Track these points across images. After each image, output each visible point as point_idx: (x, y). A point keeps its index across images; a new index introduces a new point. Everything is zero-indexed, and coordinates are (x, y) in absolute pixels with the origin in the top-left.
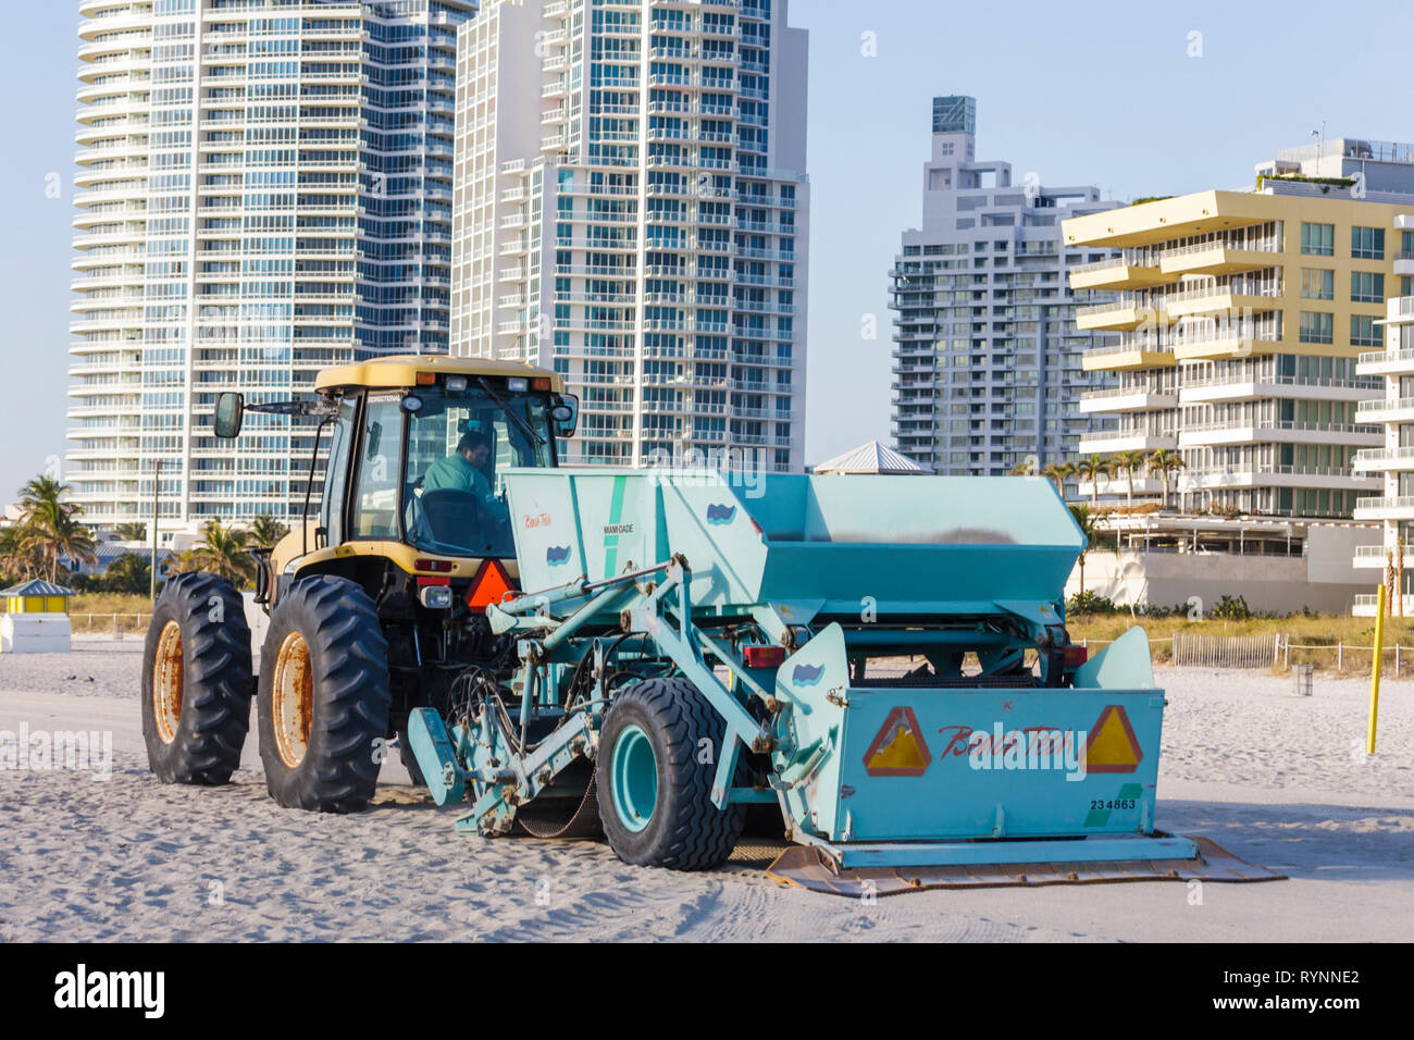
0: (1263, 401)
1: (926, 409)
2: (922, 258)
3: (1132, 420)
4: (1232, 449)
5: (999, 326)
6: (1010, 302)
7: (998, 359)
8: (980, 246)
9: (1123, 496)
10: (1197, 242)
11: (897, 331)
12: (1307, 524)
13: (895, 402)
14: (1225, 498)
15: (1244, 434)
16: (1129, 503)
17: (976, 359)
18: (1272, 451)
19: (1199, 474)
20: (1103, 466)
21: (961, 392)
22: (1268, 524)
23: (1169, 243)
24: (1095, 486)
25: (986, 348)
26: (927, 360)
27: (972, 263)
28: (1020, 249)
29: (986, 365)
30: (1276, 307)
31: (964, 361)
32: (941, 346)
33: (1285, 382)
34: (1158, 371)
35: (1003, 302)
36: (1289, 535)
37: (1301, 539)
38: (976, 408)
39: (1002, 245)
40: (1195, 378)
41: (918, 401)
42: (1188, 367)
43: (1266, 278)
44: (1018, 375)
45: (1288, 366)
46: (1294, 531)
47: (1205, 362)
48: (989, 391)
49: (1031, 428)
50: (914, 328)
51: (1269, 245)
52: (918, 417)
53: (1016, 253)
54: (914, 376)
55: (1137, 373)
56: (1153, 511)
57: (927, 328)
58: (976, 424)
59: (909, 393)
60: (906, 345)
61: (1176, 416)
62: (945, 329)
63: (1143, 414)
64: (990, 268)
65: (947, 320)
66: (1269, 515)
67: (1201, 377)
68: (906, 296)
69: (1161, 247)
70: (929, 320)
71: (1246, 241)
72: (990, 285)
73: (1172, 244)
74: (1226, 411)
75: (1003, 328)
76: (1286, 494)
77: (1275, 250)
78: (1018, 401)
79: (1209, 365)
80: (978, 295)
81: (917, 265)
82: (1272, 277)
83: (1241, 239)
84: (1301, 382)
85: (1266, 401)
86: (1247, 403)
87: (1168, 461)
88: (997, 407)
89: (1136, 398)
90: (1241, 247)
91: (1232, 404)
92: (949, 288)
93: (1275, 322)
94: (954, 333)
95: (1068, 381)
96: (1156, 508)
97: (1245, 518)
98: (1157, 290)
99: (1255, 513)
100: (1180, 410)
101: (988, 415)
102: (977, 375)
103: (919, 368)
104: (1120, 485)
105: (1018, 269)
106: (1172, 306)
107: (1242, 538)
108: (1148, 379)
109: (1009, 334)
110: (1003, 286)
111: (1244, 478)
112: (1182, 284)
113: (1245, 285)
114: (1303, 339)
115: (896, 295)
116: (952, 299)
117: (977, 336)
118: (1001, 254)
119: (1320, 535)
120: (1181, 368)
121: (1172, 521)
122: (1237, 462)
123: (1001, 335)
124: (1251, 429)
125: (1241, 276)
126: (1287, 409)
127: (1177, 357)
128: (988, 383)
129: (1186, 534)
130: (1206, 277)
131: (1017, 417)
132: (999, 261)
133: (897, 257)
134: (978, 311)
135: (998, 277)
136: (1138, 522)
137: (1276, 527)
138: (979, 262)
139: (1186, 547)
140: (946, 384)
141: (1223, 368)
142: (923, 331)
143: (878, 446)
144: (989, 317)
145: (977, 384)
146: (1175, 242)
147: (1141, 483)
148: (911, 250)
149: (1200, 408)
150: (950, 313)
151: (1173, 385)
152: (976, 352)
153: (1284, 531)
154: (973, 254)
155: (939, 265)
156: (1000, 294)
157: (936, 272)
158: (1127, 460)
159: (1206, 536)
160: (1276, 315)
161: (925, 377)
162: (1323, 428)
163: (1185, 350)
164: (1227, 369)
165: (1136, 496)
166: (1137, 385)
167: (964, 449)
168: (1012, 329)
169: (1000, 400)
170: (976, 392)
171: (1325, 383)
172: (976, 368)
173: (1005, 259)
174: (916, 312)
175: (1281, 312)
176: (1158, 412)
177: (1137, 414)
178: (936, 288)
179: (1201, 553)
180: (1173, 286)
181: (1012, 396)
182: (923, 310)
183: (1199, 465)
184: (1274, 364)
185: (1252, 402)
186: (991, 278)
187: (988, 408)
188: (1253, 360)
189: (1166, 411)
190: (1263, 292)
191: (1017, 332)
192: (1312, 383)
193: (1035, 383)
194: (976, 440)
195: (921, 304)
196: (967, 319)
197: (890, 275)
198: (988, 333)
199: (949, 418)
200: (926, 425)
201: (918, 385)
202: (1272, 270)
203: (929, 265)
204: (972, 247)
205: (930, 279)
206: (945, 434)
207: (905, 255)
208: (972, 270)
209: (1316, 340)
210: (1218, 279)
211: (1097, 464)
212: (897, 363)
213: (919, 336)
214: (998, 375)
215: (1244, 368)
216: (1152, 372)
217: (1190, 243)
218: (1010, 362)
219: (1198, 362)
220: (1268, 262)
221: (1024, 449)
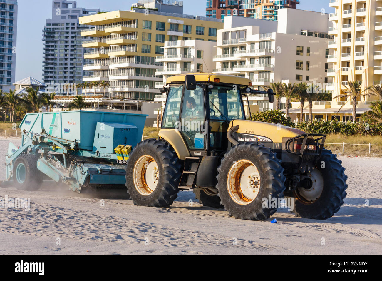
0: (131, 68)
1: (52, 68)
2: (51, 27)
3: (97, 73)
4: (123, 81)
5: (72, 46)
6: (75, 40)
7: (72, 55)
8: (67, 24)
9: (94, 93)
10: (115, 24)
11: (44, 46)
12: (142, 102)
13: (43, 66)
14: (121, 94)
15: (126, 77)
16: (95, 95)
17: (66, 55)
18: (134, 82)
19: (114, 88)
20: (89, 85)
21: (61, 64)
22: (132, 102)
23: (108, 24)
24: (86, 90)
25: (69, 52)
26: (52, 55)
27: (65, 29)
28: (78, 25)
29: (69, 56)
30: (135, 43)
31: (63, 56)
32: (56, 51)
33: (137, 63)
34: (104, 60)
35: (73, 39)
36: (137, 105)
37: (141, 106)
38: (66, 68)
39: (73, 24)
40: (114, 62)
41: (50, 66)
42: (112, 58)
43: (133, 35)
44: (77, 60)
45: (138, 59)
46: (139, 104)
47: (117, 57)
48: (69, 64)
49: (80, 74)
50: (49, 46)
51: (134, 26)
52: (50, 70)
53: (77, 26)
54: (49, 59)
55: (98, 60)
56: (101, 97)
57: (52, 46)
58: (65, 73)
59: (47, 64)
60: (47, 50)
61: (109, 72)
62: (57, 47)
63: (100, 71)
64: (70, 30)
65: (58, 44)
66: (132, 99)
67: (115, 61)
68: (47, 37)
69: (106, 25)
70: (53, 44)
71: (128, 25)
72: (70, 35)
73: (109, 25)
74: (122, 71)
75: (73, 47)
76: (137, 94)
77: (136, 27)
78: (77, 67)
79: (118, 58)
80: (67, 37)
81: (50, 29)
82: (134, 35)
83: (127, 24)
84: (142, 63)
85: (132, 68)
86: (127, 69)
87: (105, 84)
88: (71, 68)
89: (98, 67)
90: (127, 26)
91: (123, 69)
92: (59, 35)
93: (135, 47)
94: (60, 48)
95: (91, 62)
96: (102, 97)
97: (126, 100)
98: (104, 37)
99: (129, 99)
100: (110, 70)
101: (69, 70)
102: (66, 59)
103: (50, 57)
104: (93, 90)
105: (78, 31)
106: (108, 42)
107: (125, 105)
108: (101, 61)
109: (75, 48)
110: (73, 35)
111: (126, 89)
112: (111, 36)
113: (127, 37)
114: (143, 52)
115: (44, 36)
116: (59, 38)
117: (66, 49)
118: (73, 26)
119: (146, 105)
120: (110, 59)
121: (106, 100)
122: (124, 85)
123: (73, 48)
124: (128, 76)
125: (126, 34)
126: (138, 70)
127: (109, 56)
128: (69, 61)
129: (109, 104)
130: (117, 34)
131: (77, 71)
132: (73, 28)
133: (45, 26)
134: (66, 42)
135: (72, 33)
136: (97, 100)
137: (134, 103)
138: (67, 28)
139: (110, 107)
140: (58, 62)
141: (121, 59)
142: (51, 47)
143: (31, 78)
144: (69, 44)
145: (66, 62)
146: (109, 24)
147: (98, 90)
148: (48, 24)
149: (115, 70)
150: (59, 42)
151: (108, 63)
152: (66, 53)
153: (136, 104)
154: (65, 26)
155: (56, 29)
156: (72, 37)
157: (55, 31)
158: (94, 83)
159: (115, 105)
160: (135, 45)
161: (52, 59)
162: (147, 76)
163: (111, 54)
164: (122, 60)
165: (97, 93)
166: (99, 63)
167: (62, 79)
168: (76, 47)
169: (72, 66)
170: (66, 64)
171: (148, 64)
172: (66, 57)
173: (74, 28)
174: (49, 42)
175: (137, 44)
176: (104, 71)
177: (98, 71)
178: (55, 35)
179: (113, 109)
180: (109, 36)
181: (75, 65)
182: (51, 41)
183: (115, 85)
184: (134, 58)
185: (128, 69)
186: (70, 33)
187: (69, 68)
188: (129, 57)
189: (106, 70)
190: (132, 39)
191: (77, 48)
192: (145, 64)
193: (82, 62)
194: (65, 77)
195: (51, 39)
196: (64, 44)
197: (43, 31)
198: (69, 48)
199: (58, 71)
200: (52, 73)
201: (50, 62)
202: (135, 33)
203: (53, 29)
204: (65, 24)
205: (54, 33)
206: (57, 75)
207: (47, 26)
208: (65, 30)
209: (146, 52)
210: (120, 35)
211: (86, 84)
212: (44, 55)
213: (50, 48)
214: (72, 59)
215: (127, 59)
216: (102, 59)
217: (113, 25)
218: (75, 56)
219: (115, 57)
220: (133, 31)
221: (78, 80)
